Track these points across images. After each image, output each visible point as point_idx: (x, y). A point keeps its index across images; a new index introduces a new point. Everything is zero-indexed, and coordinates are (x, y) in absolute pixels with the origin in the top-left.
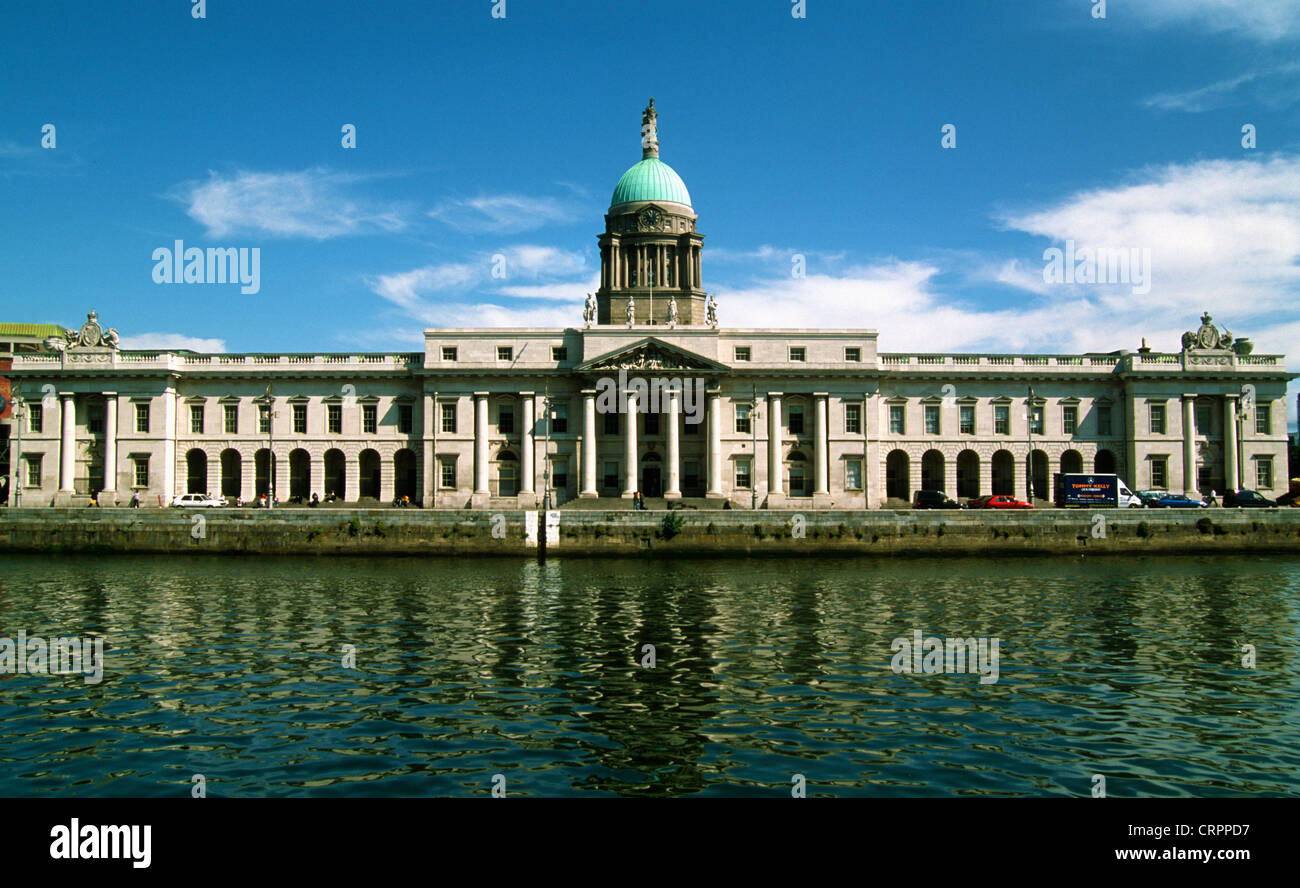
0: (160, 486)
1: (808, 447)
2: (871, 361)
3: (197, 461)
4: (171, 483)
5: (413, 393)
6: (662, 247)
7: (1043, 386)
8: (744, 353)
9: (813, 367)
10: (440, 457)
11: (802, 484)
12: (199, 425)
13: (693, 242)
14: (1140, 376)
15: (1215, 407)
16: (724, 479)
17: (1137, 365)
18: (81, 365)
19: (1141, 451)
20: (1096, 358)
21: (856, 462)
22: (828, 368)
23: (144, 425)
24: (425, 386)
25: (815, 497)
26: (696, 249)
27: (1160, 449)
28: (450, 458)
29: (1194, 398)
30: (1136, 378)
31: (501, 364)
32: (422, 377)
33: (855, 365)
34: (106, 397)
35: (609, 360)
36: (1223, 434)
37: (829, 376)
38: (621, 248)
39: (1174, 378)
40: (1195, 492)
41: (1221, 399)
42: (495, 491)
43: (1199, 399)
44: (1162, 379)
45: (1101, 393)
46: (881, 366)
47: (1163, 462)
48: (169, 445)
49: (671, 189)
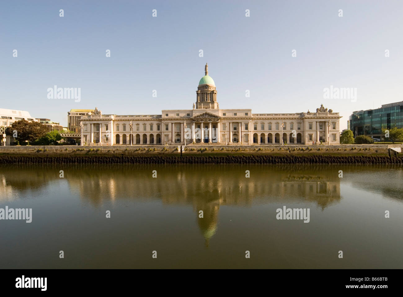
0: (110, 141)
1: (237, 133)
2: (250, 115)
3: (118, 136)
4: (113, 141)
5: (160, 123)
6: (208, 93)
7: (286, 120)
8: (224, 114)
9: (239, 117)
10: (165, 135)
11: (236, 140)
12: (118, 130)
13: (215, 92)
14: (307, 118)
15: (324, 123)
16: (220, 139)
17: (306, 116)
18: (94, 118)
19: (307, 134)
20: (298, 114)
21: (247, 136)
22: (241, 117)
23: (107, 129)
24: (162, 121)
25: (239, 143)
26: (215, 93)
27: (311, 133)
28: (167, 136)
29: (319, 122)
30: (306, 118)
31: (177, 117)
32: (161, 120)
33: (247, 116)
34: (99, 124)
35: (198, 116)
36: (325, 130)
37: (242, 119)
38: (201, 94)
39: (314, 118)
40: (319, 142)
41: (325, 122)
42: (176, 142)
43: (320, 122)
44: (311, 118)
45: (298, 121)
46: (252, 116)
47: (312, 136)
48: (112, 133)
49: (210, 81)
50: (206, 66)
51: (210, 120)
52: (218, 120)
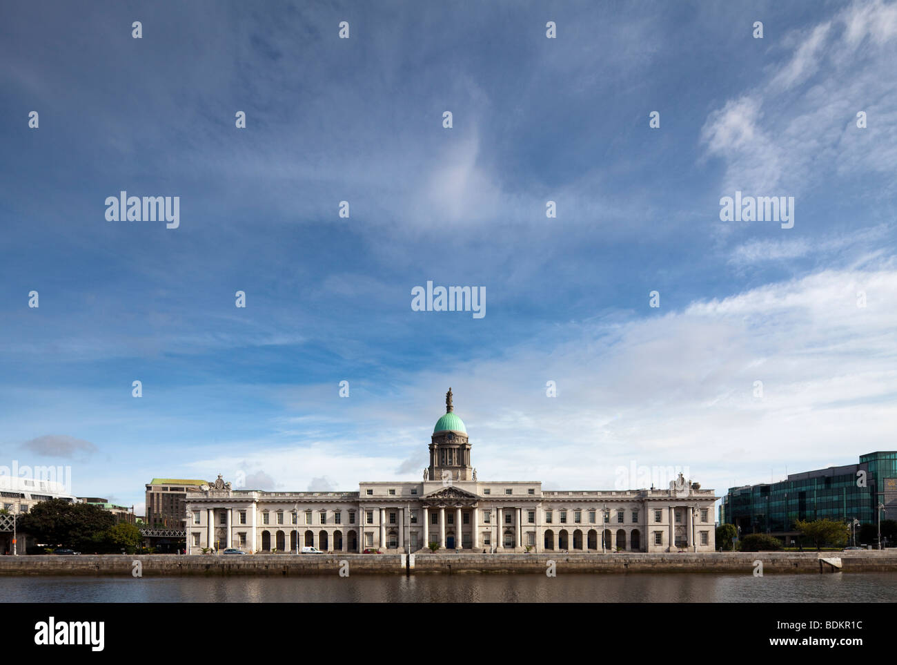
0: (251, 545)
1: (513, 529)
2: (539, 493)
3: (266, 535)
4: (255, 543)
5: (354, 508)
6: (454, 449)
7: (610, 503)
8: (487, 492)
9: (515, 497)
10: (366, 533)
11: (511, 544)
12: (266, 521)
13: (467, 447)
14: (651, 499)
15: (683, 512)
16: (479, 542)
17: (650, 495)
18: (216, 497)
19: (651, 530)
20: (632, 492)
21: (532, 535)
22: (521, 497)
23: (243, 521)
24: (360, 505)
25: (516, 548)
26: (468, 449)
27: (659, 529)
28: (370, 534)
29: (674, 508)
30: (649, 500)
31: (390, 496)
32: (358, 502)
33: (532, 496)
34: (227, 510)
35: (434, 495)
36: (687, 523)
37: (522, 501)
38: (439, 450)
39: (666, 500)
40: (674, 548)
41: (686, 509)
42: (388, 547)
43: (677, 508)
44: (660, 500)
45: (634, 506)
46: (543, 496)
47: (660, 534)
48: (254, 529)
49: (458, 424)
50: (449, 395)
51: (458, 503)
52: (474, 503)
